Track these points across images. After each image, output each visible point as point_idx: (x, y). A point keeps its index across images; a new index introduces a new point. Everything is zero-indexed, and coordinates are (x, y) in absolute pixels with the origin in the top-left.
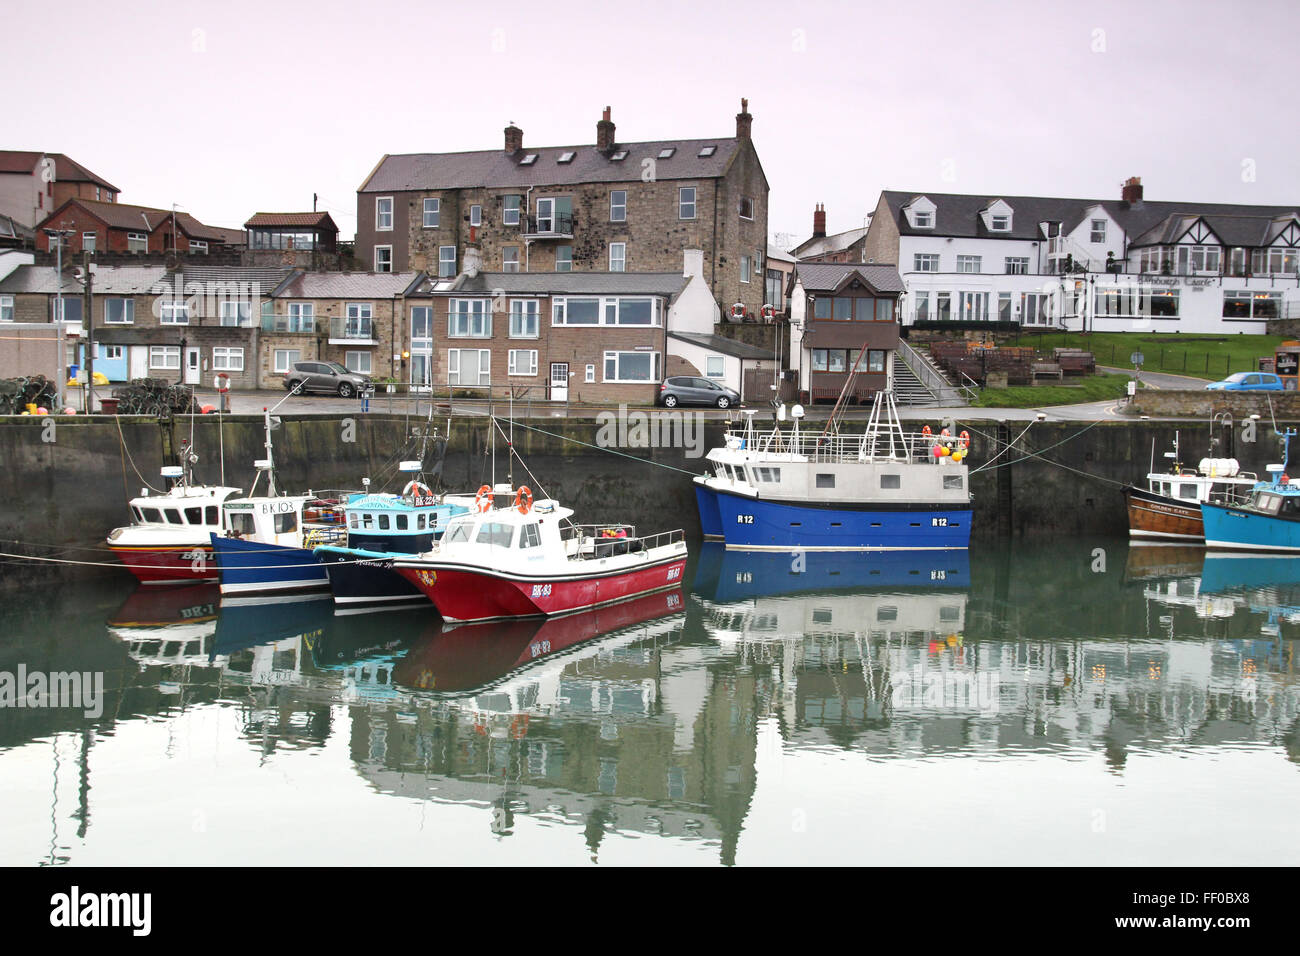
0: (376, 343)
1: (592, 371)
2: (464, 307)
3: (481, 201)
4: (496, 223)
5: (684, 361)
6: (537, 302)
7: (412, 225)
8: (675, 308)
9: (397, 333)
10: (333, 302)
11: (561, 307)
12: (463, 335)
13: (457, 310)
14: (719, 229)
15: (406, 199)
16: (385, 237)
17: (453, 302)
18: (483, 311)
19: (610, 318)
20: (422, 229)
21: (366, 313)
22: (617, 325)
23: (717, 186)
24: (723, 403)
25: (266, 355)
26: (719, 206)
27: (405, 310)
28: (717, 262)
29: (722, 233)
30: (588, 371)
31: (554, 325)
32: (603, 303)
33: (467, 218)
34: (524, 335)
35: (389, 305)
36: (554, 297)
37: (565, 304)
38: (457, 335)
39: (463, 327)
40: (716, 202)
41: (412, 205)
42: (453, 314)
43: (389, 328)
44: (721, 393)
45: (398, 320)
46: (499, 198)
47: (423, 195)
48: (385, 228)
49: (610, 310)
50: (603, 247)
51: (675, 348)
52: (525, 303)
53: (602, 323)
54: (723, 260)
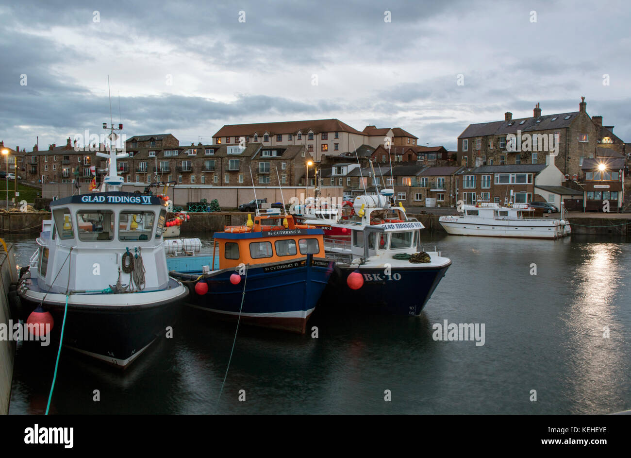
0: (445, 191)
1: (507, 200)
2: (468, 177)
3: (493, 140)
4: (497, 147)
5: (540, 196)
6: (490, 176)
7: (473, 149)
8: (538, 177)
9: (452, 187)
10: (434, 177)
11: (498, 178)
12: (468, 188)
13: (466, 179)
14: (567, 147)
15: (472, 139)
16: (465, 153)
17: (465, 176)
18: (474, 179)
19: (513, 181)
20: (476, 150)
21: (443, 180)
22: (515, 183)
23: (567, 131)
24: (550, 211)
25: (412, 195)
26: (567, 138)
27: (454, 179)
28: (567, 159)
29: (568, 148)
30: (506, 200)
31: (495, 184)
32: (511, 176)
33: (489, 146)
34: (486, 187)
35: (449, 177)
36: (495, 174)
37: (499, 176)
38: (466, 187)
39: (468, 185)
40: (566, 137)
41: (473, 142)
42: (465, 180)
43: (449, 185)
44: (548, 208)
45: (452, 183)
46: (499, 138)
47: (476, 138)
48: (465, 151)
49: (513, 178)
50: (530, 155)
51: (537, 191)
52: (486, 176)
53: (510, 183)
54: (568, 158)
